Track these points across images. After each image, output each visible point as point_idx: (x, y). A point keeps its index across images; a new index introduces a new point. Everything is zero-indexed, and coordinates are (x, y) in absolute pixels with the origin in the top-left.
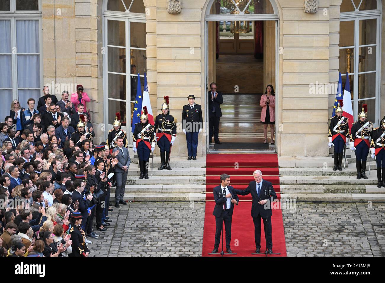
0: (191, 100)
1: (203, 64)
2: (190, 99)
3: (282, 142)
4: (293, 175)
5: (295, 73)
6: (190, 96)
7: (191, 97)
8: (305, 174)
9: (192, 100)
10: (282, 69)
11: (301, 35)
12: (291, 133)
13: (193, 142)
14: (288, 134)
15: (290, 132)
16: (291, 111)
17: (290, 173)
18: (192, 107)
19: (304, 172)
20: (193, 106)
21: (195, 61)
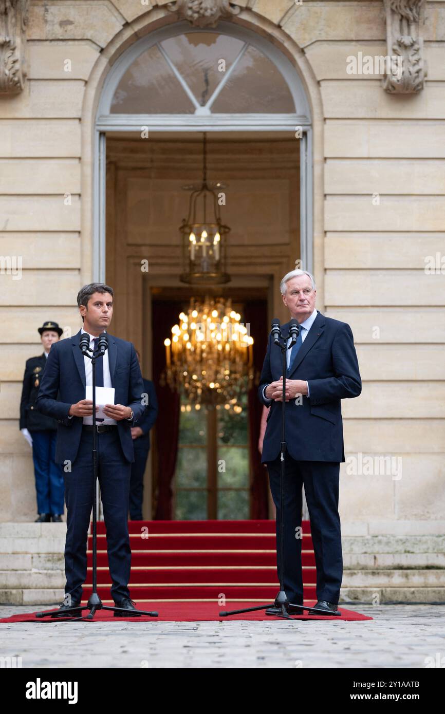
0: (48, 335)
1: (88, 247)
2: (45, 333)
4: (363, 551)
5: (361, 272)
6: (46, 324)
7: (49, 326)
8: (401, 548)
9: (53, 336)
10: (323, 261)
11: (376, 162)
13: (53, 468)
17: (352, 544)
19: (397, 541)
21: (63, 235)
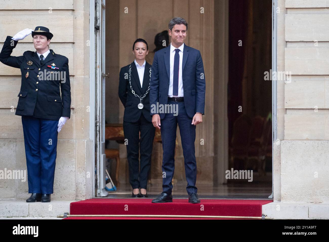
3: (283, 162)
9: (41, 38)
12: (307, 140)
14: (300, 142)
15: (306, 136)
16: (308, 78)
18: (42, 56)
20: (46, 54)
